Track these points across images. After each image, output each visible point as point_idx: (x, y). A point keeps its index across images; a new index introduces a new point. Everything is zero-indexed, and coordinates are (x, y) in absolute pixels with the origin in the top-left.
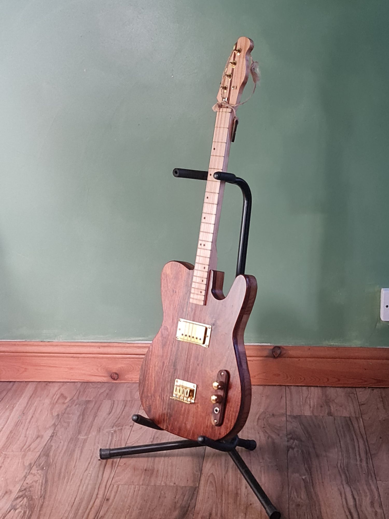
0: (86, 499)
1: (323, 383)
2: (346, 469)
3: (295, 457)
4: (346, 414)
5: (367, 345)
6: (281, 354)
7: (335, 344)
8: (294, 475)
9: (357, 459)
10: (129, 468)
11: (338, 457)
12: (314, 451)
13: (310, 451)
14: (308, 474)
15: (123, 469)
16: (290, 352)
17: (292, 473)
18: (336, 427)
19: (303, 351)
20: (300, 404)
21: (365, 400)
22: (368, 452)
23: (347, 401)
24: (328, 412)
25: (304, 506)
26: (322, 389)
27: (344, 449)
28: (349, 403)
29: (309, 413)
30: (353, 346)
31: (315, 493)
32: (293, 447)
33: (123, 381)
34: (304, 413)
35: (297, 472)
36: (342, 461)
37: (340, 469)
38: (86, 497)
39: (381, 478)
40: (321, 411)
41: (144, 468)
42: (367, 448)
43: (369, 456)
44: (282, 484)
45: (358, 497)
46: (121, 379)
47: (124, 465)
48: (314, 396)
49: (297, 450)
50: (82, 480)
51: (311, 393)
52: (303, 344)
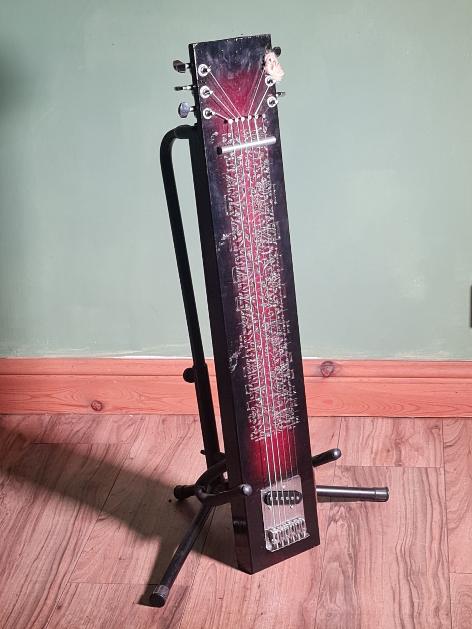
0: (29, 606)
1: (396, 412)
2: (407, 553)
3: (337, 536)
4: (422, 464)
5: (459, 357)
6: (334, 372)
7: (411, 356)
8: (331, 564)
9: (426, 537)
10: (98, 555)
11: (399, 534)
12: (365, 525)
13: (361, 525)
14: (352, 564)
15: (88, 557)
16: (346, 368)
17: (329, 562)
18: (403, 485)
19: (365, 367)
20: (358, 447)
21: (453, 438)
22: (444, 525)
23: (427, 442)
24: (396, 460)
25: (338, 615)
26: (394, 422)
27: (410, 522)
28: (429, 445)
29: (369, 462)
30: (438, 359)
31: (357, 595)
32: (337, 518)
33: (109, 413)
34: (361, 463)
35: (335, 561)
36: (405, 540)
37: (399, 555)
38: (29, 604)
39: (456, 568)
40: (386, 458)
41: (118, 556)
42: (444, 519)
43: (444, 532)
44: (312, 580)
45: (418, 601)
46: (106, 409)
47: (91, 552)
48: (380, 433)
49: (342, 524)
50: (27, 576)
51: (376, 428)
52: (366, 357)
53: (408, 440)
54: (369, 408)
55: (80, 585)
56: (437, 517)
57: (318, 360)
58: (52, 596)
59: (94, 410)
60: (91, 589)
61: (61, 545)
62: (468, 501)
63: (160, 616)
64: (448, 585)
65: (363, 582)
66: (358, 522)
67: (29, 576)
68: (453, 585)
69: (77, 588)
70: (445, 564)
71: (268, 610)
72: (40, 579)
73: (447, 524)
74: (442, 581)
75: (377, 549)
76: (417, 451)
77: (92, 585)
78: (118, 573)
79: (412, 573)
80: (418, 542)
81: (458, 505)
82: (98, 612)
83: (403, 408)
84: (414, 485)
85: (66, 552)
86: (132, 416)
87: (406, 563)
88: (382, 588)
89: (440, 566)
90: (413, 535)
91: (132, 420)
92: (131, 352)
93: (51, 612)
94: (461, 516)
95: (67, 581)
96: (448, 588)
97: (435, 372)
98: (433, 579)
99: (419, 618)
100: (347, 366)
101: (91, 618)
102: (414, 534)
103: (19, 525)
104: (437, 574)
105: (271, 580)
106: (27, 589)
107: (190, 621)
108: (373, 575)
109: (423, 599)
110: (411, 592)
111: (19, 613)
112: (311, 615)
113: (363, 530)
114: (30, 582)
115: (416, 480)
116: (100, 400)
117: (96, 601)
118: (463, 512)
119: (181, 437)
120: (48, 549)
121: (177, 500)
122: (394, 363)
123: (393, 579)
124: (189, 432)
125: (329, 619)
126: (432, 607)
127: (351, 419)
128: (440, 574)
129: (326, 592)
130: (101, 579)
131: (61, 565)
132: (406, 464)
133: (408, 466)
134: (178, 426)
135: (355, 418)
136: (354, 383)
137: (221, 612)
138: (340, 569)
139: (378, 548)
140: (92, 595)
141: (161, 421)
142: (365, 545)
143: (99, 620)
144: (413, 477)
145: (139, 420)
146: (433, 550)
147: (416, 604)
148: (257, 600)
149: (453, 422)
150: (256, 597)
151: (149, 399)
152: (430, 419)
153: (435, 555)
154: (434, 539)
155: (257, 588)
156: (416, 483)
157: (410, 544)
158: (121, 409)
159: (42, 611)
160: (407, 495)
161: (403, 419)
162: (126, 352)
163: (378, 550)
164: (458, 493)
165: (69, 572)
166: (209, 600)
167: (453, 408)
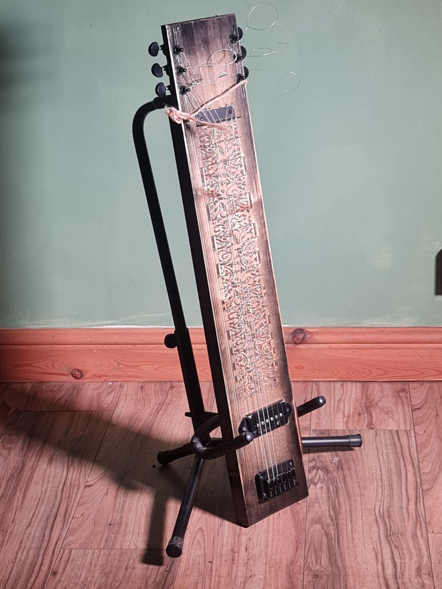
0: (25, 573)
1: (364, 376)
2: (386, 515)
3: (317, 498)
4: (392, 426)
5: (424, 323)
6: (305, 339)
7: (379, 323)
8: (313, 527)
9: (402, 498)
10: (88, 521)
11: (376, 496)
12: (344, 487)
13: (339, 487)
14: (334, 526)
15: (79, 523)
16: (317, 335)
17: (312, 525)
18: (377, 448)
19: (335, 334)
20: (330, 411)
21: (420, 401)
22: (418, 487)
23: (396, 405)
24: (368, 423)
25: (325, 577)
26: (362, 386)
27: (386, 483)
28: (397, 408)
29: (342, 426)
30: (404, 326)
31: (340, 556)
32: (316, 481)
33: (89, 381)
34: (334, 426)
35: (317, 523)
36: (382, 502)
37: (378, 516)
38: (25, 570)
39: (434, 528)
40: (358, 422)
41: (108, 521)
42: (418, 480)
43: (419, 493)
44: (297, 542)
45: (400, 561)
46: (86, 377)
47: (81, 518)
48: (350, 397)
49: (321, 487)
50: (21, 542)
51: (346, 392)
52: (335, 324)
53: (377, 404)
54: (338, 372)
55: (73, 551)
56: (411, 478)
57: (290, 328)
58: (47, 562)
59: (74, 378)
60: (84, 555)
61: (51, 511)
62: (440, 461)
63: (153, 580)
64: (428, 546)
65: (345, 544)
66: (336, 485)
67: (23, 543)
68: (432, 545)
69: (70, 554)
70: (423, 524)
71: (256, 573)
72: (34, 545)
73: (421, 485)
74: (421, 541)
75: (356, 511)
76: (387, 414)
77: (85, 551)
78: (109, 539)
79: (391, 533)
80: (396, 504)
81: (430, 467)
82: (93, 577)
83: (371, 372)
84: (387, 449)
85: (57, 518)
86: (110, 383)
87: (385, 524)
88: (365, 549)
89: (418, 527)
90: (390, 497)
91: (111, 388)
92: (109, 322)
93: (47, 579)
94: (434, 477)
95: (60, 547)
96: (428, 548)
97: (401, 337)
98: (413, 540)
99: (402, 579)
100: (317, 333)
101: (86, 584)
102: (391, 495)
103: (9, 492)
104: (416, 535)
105: (257, 542)
106: (22, 556)
107: (183, 585)
108: (354, 537)
109: (404, 559)
110: (392, 553)
111: (16, 579)
112: (299, 577)
113: (342, 492)
114: (24, 549)
115: (388, 442)
116: (79, 368)
117: (90, 567)
118: (436, 473)
119: (160, 404)
120: (39, 516)
121: (161, 465)
122: (363, 330)
123: (374, 540)
124: (168, 399)
125: (316, 581)
126: (414, 567)
127: (321, 383)
128: (419, 534)
129: (311, 554)
130: (93, 545)
131: (53, 531)
132: (378, 427)
133: (379, 428)
134: (156, 392)
135: (325, 383)
136: (325, 349)
137: (211, 575)
138: (322, 531)
139: (358, 509)
140: (86, 560)
141: (139, 388)
142: (344, 507)
143: (94, 585)
144: (385, 439)
145: (118, 387)
146: (410, 511)
147: (398, 565)
148: (246, 563)
149: (419, 386)
150: (244, 560)
151: (128, 366)
152: (396, 383)
153: (413, 516)
154: (410, 500)
155: (245, 551)
156: (388, 445)
157: (388, 505)
158: (100, 377)
159: (38, 577)
160: (381, 457)
161: (371, 384)
162: (105, 322)
163: (358, 512)
164: (429, 455)
165: (61, 538)
166: (199, 564)
167: (419, 371)
